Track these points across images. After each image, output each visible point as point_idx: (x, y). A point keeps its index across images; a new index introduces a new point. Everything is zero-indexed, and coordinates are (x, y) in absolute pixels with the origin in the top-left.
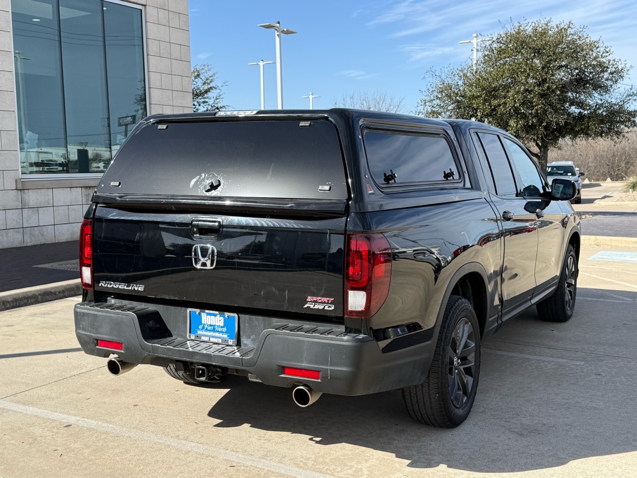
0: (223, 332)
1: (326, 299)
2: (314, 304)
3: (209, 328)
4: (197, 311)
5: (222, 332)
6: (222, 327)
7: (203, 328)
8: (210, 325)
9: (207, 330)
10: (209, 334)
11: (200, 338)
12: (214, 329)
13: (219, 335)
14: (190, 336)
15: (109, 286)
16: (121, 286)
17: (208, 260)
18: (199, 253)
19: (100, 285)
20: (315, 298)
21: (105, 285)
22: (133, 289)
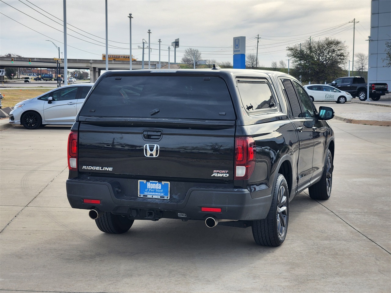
0: (161, 192)
1: (224, 171)
2: (217, 174)
3: (152, 191)
4: (145, 181)
7: (148, 190)
8: (153, 189)
9: (150, 192)
10: (152, 194)
11: (147, 196)
12: (155, 191)
13: (158, 194)
14: (140, 195)
15: (89, 169)
16: (97, 168)
17: (154, 152)
18: (148, 148)
19: (83, 168)
20: (218, 171)
21: (86, 168)
22: (105, 170)
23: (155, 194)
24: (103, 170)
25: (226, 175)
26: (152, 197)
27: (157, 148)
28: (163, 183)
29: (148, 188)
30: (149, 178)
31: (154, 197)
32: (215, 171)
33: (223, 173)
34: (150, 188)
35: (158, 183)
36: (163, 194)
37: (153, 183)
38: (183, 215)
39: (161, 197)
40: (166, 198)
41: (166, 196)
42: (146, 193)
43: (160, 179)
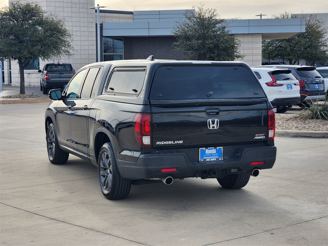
2: (258, 137)
3: (209, 155)
4: (204, 149)
5: (215, 156)
6: (215, 153)
7: (206, 155)
8: (210, 154)
9: (208, 156)
10: (209, 157)
11: (206, 160)
12: (211, 155)
13: (214, 157)
14: (201, 160)
15: (162, 144)
16: (170, 143)
17: (215, 125)
18: (211, 122)
19: (157, 144)
20: (258, 135)
21: (160, 143)
22: (177, 143)
23: (212, 157)
24: (175, 143)
25: (263, 137)
26: (210, 160)
27: (217, 121)
28: (218, 148)
29: (206, 153)
30: (207, 146)
31: (211, 160)
32: (256, 135)
33: (262, 136)
34: (207, 153)
35: (213, 149)
36: (218, 157)
37: (210, 149)
38: (235, 170)
39: (216, 159)
40: (220, 159)
41: (221, 158)
42: (205, 158)
43: (215, 146)
